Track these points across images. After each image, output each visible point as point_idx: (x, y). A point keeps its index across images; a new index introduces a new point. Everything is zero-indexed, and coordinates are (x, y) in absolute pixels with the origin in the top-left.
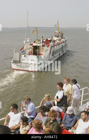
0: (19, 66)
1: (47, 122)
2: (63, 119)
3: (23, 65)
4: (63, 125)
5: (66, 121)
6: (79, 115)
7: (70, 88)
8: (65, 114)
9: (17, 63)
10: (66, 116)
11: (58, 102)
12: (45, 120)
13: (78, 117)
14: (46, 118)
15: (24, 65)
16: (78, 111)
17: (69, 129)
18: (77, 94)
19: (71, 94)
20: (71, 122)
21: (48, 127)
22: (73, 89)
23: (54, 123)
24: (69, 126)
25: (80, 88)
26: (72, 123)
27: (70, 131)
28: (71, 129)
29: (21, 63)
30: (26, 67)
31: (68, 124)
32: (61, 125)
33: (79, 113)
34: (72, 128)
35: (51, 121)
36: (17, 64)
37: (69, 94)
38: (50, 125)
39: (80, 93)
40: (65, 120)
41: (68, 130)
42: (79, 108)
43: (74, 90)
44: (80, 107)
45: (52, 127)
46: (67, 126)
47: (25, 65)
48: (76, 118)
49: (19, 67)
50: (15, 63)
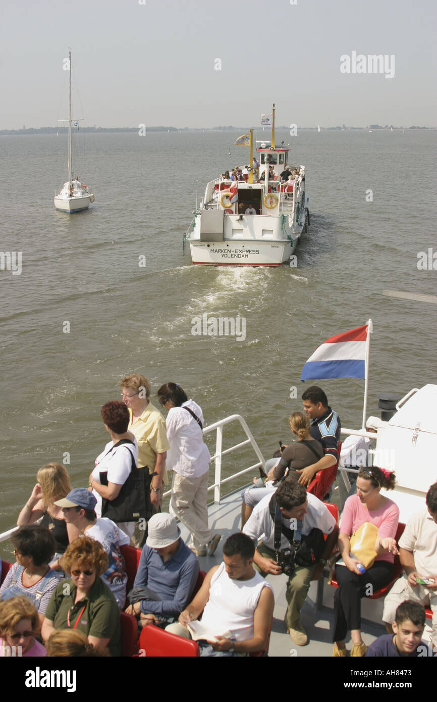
0: (221, 251)
1: (58, 600)
2: (138, 580)
3: (233, 247)
4: (137, 606)
5: (151, 586)
6: (209, 551)
7: (156, 427)
8: (142, 552)
9: (211, 243)
10: (147, 562)
11: (107, 504)
12: (49, 595)
13: (208, 557)
14: (53, 582)
15: (239, 247)
16: (204, 533)
17: (171, 620)
18: (191, 450)
19: (164, 455)
20: (175, 584)
21: (67, 627)
22: (173, 431)
23: (94, 605)
24: (169, 604)
25: (203, 420)
26: (179, 589)
27: (172, 629)
28: (176, 620)
29: (227, 242)
30: (244, 253)
31: (160, 596)
32: (129, 610)
33: (208, 539)
34: (184, 614)
35: (80, 596)
36: (212, 247)
37: (155, 453)
38: (74, 613)
39: (205, 445)
40: (145, 582)
41: (163, 626)
42: (206, 516)
43: (176, 434)
44: (211, 510)
45: (85, 622)
46: (158, 606)
47: (241, 249)
48: (196, 565)
49: (220, 254)
50: (206, 244)
